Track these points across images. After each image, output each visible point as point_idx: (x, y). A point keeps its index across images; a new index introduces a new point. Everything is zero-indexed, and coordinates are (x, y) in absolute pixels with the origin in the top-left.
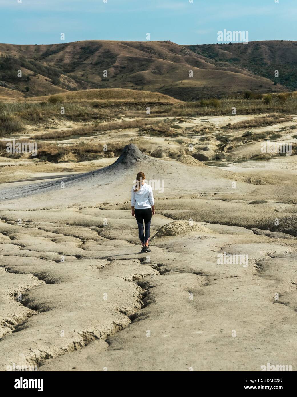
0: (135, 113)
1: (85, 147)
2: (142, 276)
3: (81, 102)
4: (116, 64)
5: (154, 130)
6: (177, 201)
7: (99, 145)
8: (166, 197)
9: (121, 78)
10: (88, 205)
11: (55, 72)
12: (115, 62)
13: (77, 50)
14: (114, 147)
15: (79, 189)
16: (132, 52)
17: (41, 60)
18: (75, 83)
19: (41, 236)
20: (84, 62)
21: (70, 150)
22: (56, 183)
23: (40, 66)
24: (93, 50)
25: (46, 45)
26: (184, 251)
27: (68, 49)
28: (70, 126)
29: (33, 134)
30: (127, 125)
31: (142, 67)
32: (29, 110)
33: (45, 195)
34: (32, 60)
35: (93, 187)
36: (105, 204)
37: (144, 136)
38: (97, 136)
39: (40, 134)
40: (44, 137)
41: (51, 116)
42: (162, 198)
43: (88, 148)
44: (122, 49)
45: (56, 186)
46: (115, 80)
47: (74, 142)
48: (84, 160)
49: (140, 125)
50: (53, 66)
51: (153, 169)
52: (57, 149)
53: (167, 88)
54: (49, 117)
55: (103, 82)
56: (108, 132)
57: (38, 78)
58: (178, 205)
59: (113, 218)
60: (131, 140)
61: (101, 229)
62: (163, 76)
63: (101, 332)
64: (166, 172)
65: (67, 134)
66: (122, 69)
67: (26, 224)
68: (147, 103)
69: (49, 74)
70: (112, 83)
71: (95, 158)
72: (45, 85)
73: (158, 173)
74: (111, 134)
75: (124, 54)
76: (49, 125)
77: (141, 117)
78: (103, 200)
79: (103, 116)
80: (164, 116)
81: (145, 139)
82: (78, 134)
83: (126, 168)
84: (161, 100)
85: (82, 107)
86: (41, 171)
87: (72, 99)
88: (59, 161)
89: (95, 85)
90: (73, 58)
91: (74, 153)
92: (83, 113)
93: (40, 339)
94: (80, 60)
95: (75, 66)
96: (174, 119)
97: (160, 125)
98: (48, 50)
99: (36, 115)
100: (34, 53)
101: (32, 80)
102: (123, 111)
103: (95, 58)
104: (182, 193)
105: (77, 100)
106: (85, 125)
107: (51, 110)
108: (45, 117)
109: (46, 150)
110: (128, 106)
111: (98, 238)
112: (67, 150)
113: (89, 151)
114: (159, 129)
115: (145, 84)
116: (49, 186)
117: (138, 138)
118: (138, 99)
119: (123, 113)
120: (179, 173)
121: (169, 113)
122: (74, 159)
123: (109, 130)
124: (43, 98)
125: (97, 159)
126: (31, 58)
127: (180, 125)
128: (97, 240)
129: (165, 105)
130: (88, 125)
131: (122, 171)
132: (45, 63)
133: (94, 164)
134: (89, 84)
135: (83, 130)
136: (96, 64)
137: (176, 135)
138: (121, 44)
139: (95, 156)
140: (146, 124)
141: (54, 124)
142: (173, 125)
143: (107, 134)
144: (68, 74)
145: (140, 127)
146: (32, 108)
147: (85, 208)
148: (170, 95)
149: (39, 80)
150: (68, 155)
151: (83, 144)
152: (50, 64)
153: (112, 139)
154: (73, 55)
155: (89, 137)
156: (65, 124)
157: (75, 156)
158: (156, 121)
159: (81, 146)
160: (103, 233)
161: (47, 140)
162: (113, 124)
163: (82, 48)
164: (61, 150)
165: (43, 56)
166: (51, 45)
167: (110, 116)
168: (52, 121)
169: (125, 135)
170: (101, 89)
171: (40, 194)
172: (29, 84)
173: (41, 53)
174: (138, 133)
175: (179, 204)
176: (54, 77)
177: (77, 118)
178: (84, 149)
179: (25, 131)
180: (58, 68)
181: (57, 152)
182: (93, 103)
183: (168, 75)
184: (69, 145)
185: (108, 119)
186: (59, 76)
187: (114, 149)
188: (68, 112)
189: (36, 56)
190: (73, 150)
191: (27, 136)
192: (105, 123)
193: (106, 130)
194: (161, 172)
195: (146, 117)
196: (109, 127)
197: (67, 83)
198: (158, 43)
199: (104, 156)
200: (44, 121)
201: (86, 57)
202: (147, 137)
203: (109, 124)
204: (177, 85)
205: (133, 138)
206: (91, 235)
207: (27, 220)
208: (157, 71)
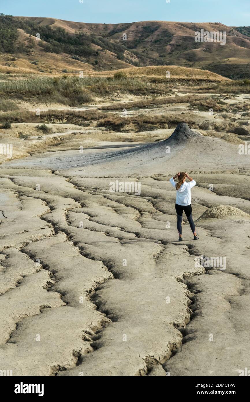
0: (187, 89)
1: (144, 118)
2: (191, 274)
3: (141, 78)
4: (172, 42)
5: (203, 105)
6: (220, 176)
7: (155, 117)
8: (210, 171)
9: (176, 55)
10: (145, 175)
11: (120, 48)
12: (172, 41)
13: (139, 29)
14: (168, 119)
15: (138, 160)
16: (187, 32)
17: (108, 38)
18: (136, 58)
19: (106, 205)
20: (145, 40)
21: (130, 121)
22: (118, 154)
23: (108, 43)
24: (153, 29)
25: (114, 24)
26: (224, 237)
27: (132, 28)
28: (132, 99)
29: (101, 105)
30: (180, 99)
31: (195, 45)
32: (97, 84)
33: (109, 164)
34: (101, 37)
35: (150, 159)
36: (159, 175)
37: (194, 110)
38: (154, 109)
39: (106, 105)
40: (109, 108)
41: (116, 89)
42: (207, 171)
43: (146, 120)
44: (177, 29)
45: (119, 156)
46: (171, 56)
47: (134, 114)
48: (142, 131)
49: (191, 100)
50: (119, 43)
51: (201, 145)
52: (120, 120)
53: (215, 64)
54: (114, 91)
55: (161, 58)
56: (163, 105)
57: (106, 53)
58: (221, 180)
59: (165, 189)
60: (183, 113)
61: (156, 200)
62: (213, 53)
63: (160, 355)
64: (211, 149)
65: (129, 106)
66: (177, 47)
67: (94, 191)
68: (198, 80)
69: (115, 49)
70: (168, 59)
71: (152, 129)
72: (111, 60)
73: (205, 149)
74: (166, 107)
75: (180, 33)
76: (114, 97)
77: (192, 93)
78: (157, 171)
79: (160, 91)
80: (212, 93)
81: (194, 113)
82: (138, 106)
83: (178, 144)
84: (210, 77)
85: (141, 83)
86: (106, 140)
87: (134, 74)
88: (121, 130)
89: (153, 61)
90: (136, 36)
91: (134, 123)
92: (143, 88)
93: (114, 367)
94: (142, 38)
95: (137, 43)
96: (221, 96)
97: (208, 101)
98: (115, 28)
99: (104, 89)
100: (102, 31)
101: (100, 54)
102: (177, 87)
103: (154, 37)
104: (224, 168)
105: (138, 75)
106: (144, 99)
107: (116, 85)
108: (111, 91)
109: (111, 120)
110: (181, 82)
111: (153, 211)
112: (128, 121)
113: (146, 122)
114: (207, 105)
115: (196, 60)
116: (113, 156)
117: (188, 112)
118: (190, 76)
119: (177, 89)
120: (223, 149)
121: (216, 90)
122: (134, 128)
123: (165, 103)
124: (110, 73)
125: (154, 130)
126: (100, 36)
127: (225, 101)
128: (152, 213)
129: (213, 82)
130: (147, 98)
131: (174, 146)
132: (112, 40)
133: (150, 135)
134: (149, 59)
135: (143, 103)
136: (155, 42)
137: (221, 110)
138: (177, 25)
139: (152, 127)
140: (196, 100)
141: (118, 97)
142: (219, 101)
143: (162, 107)
144: (131, 50)
145: (191, 102)
146: (100, 83)
147: (142, 178)
148: (218, 73)
149: (106, 55)
150: (129, 125)
151: (141, 116)
152: (116, 41)
153: (166, 112)
154: (136, 33)
155: (147, 110)
156: (127, 97)
157: (135, 126)
158: (205, 97)
159: (140, 118)
160: (157, 205)
161: (111, 111)
162: (168, 98)
163: (144, 28)
164: (123, 120)
165: (111, 34)
166: (117, 25)
167: (165, 91)
168: (116, 94)
169: (177, 109)
170: (159, 66)
171: (105, 163)
172: (98, 58)
173: (109, 31)
174: (189, 107)
175: (221, 178)
176: (119, 53)
177: (138, 92)
178: (142, 120)
179: (94, 102)
180: (122, 44)
181: (120, 122)
182: (151, 79)
183: (217, 53)
184: (130, 116)
185: (164, 94)
186: (123, 52)
187: (168, 121)
188: (131, 87)
189: (104, 34)
190: (134, 121)
191: (96, 107)
192: (161, 98)
193: (162, 104)
194: (208, 148)
195: (197, 93)
196: (164, 101)
197: (129, 58)
198: (209, 24)
199: (159, 127)
200: (110, 94)
201: (147, 35)
202: (197, 112)
203: (165, 98)
204: (224, 62)
205: (185, 112)
206: (147, 207)
207: (95, 187)
208: (207, 49)
